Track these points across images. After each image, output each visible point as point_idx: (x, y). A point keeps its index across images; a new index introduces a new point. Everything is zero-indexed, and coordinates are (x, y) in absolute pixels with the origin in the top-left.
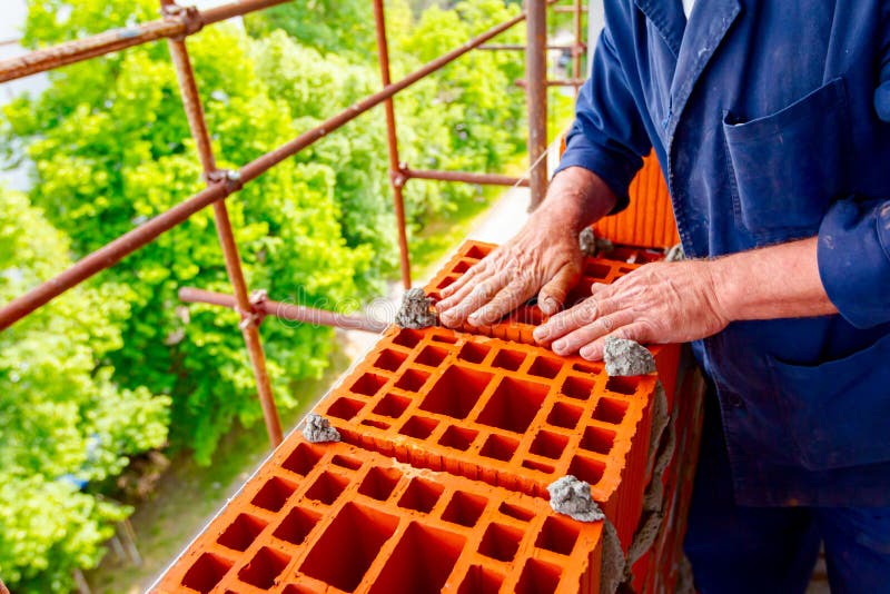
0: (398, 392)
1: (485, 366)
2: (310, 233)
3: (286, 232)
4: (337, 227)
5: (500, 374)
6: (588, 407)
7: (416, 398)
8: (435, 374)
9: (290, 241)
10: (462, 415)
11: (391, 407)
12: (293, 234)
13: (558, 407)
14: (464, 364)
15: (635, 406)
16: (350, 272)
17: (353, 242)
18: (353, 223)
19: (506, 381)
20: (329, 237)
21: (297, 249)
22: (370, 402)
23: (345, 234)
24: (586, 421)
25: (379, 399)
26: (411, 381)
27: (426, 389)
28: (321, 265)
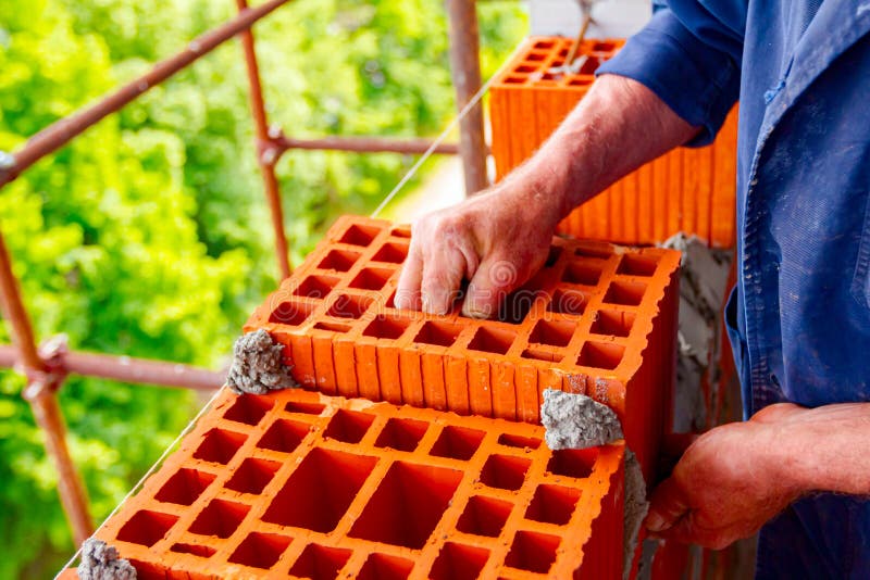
0: (231, 497)
1: (365, 447)
2: (148, 239)
3: (108, 239)
4: (188, 229)
5: (387, 457)
6: (519, 501)
7: (258, 504)
8: (288, 464)
9: (115, 254)
10: (327, 526)
11: (219, 520)
12: (121, 242)
13: (475, 504)
14: (333, 446)
15: (590, 494)
16: (212, 296)
17: (216, 248)
18: (214, 220)
19: (397, 468)
20: (177, 244)
21: (128, 265)
22: (187, 514)
23: (202, 236)
24: (517, 523)
25: (201, 510)
26: (251, 478)
27: (273, 489)
28: (167, 287)
